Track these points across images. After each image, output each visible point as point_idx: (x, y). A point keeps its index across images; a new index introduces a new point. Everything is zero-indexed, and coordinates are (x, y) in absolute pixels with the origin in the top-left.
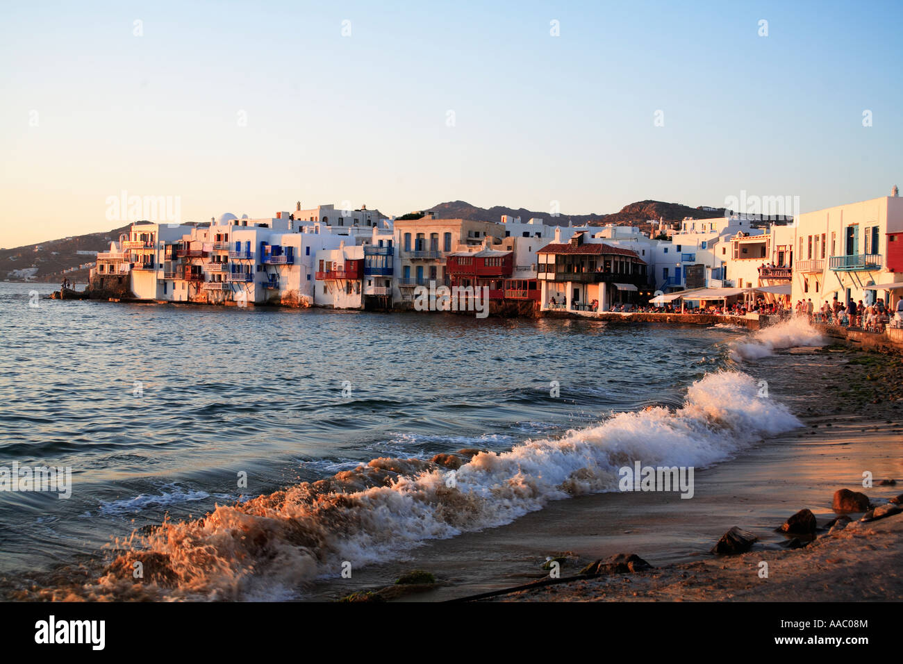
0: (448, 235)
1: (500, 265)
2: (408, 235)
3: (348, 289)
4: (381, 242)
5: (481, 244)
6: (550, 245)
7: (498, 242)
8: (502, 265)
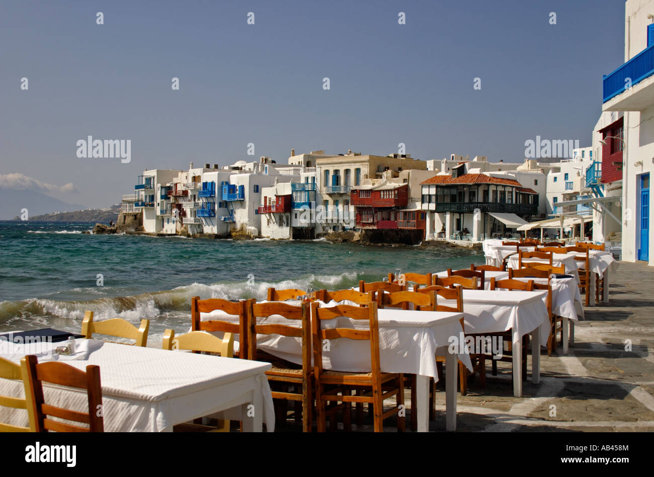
0: (358, 171)
1: (393, 197)
2: (327, 172)
3: (280, 222)
4: (307, 178)
5: (381, 178)
6: (436, 177)
7: (395, 176)
8: (395, 197)
